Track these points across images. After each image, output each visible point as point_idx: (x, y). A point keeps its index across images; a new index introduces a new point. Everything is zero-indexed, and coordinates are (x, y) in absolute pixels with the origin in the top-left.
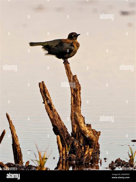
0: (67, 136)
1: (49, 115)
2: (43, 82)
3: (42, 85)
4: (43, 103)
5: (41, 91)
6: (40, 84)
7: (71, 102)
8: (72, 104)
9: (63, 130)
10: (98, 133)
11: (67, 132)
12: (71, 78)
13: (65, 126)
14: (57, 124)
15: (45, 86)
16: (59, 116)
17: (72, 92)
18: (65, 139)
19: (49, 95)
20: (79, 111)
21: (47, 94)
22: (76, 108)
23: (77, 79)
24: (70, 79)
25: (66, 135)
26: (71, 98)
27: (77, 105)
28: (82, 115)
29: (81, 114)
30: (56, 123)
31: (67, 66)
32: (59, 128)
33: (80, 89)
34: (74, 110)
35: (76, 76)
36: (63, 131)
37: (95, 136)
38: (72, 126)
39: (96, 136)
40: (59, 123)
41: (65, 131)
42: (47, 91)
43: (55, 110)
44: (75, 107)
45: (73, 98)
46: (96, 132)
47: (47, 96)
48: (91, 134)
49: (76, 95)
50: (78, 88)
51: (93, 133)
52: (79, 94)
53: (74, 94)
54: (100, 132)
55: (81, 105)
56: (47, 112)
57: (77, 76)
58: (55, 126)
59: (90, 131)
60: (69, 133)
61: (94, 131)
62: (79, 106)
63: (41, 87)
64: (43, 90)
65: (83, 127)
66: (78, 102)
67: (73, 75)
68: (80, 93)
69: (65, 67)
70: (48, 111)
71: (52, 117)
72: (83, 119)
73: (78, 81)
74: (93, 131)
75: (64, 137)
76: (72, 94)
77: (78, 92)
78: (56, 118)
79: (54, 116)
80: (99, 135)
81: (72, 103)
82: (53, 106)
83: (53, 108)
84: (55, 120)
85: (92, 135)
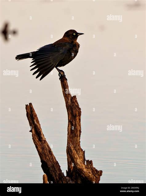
0: (60, 176)
1: (37, 147)
2: (30, 104)
3: (29, 107)
4: (30, 131)
5: (27, 116)
6: (27, 106)
7: (68, 130)
8: (69, 134)
9: (54, 167)
10: (98, 172)
11: (60, 171)
12: (69, 99)
13: (57, 163)
14: (48, 159)
15: (34, 109)
16: (50, 149)
17: (69, 118)
18: (57, 179)
19: (38, 122)
20: (77, 143)
21: (35, 120)
22: (74, 139)
23: (76, 101)
24: (67, 101)
25: (57, 175)
26: (68, 126)
27: (75, 134)
28: (81, 149)
29: (80, 147)
30: (46, 158)
31: (64, 83)
32: (50, 164)
33: (80, 115)
34: (72, 142)
35: (75, 97)
36: (55, 169)
37: (95, 176)
38: (68, 162)
39: (97, 176)
40: (50, 158)
41: (57, 169)
42: (36, 116)
43: (45, 141)
44: (72, 138)
45: (70, 126)
46: (96, 170)
47: (36, 123)
48: (90, 173)
49: (74, 121)
50: (77, 113)
51: (92, 172)
52: (78, 120)
53: (72, 120)
54: (101, 172)
55: (81, 136)
56: (34, 143)
57: (77, 97)
58: (45, 161)
59: (89, 170)
60: (62, 172)
61: (94, 170)
62: (77, 136)
63: (28, 110)
64: (30, 115)
65: (79, 164)
66: (77, 132)
67: (72, 96)
68: (80, 120)
69: (62, 85)
70: (36, 143)
71: (41, 150)
72: (83, 154)
73: (78, 104)
74: (92, 170)
75: (56, 176)
76: (69, 121)
77: (78, 118)
78: (46, 151)
79: (43, 148)
80: (101, 175)
81: (69, 132)
82: (42, 136)
83: (42, 138)
84: (45, 154)
85: (90, 175)
